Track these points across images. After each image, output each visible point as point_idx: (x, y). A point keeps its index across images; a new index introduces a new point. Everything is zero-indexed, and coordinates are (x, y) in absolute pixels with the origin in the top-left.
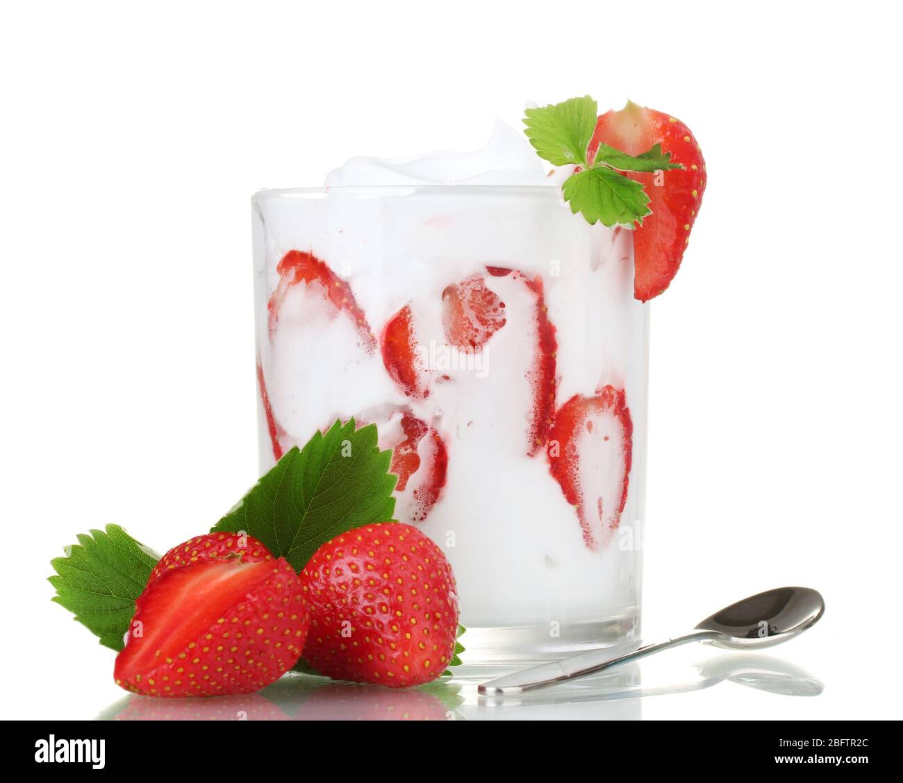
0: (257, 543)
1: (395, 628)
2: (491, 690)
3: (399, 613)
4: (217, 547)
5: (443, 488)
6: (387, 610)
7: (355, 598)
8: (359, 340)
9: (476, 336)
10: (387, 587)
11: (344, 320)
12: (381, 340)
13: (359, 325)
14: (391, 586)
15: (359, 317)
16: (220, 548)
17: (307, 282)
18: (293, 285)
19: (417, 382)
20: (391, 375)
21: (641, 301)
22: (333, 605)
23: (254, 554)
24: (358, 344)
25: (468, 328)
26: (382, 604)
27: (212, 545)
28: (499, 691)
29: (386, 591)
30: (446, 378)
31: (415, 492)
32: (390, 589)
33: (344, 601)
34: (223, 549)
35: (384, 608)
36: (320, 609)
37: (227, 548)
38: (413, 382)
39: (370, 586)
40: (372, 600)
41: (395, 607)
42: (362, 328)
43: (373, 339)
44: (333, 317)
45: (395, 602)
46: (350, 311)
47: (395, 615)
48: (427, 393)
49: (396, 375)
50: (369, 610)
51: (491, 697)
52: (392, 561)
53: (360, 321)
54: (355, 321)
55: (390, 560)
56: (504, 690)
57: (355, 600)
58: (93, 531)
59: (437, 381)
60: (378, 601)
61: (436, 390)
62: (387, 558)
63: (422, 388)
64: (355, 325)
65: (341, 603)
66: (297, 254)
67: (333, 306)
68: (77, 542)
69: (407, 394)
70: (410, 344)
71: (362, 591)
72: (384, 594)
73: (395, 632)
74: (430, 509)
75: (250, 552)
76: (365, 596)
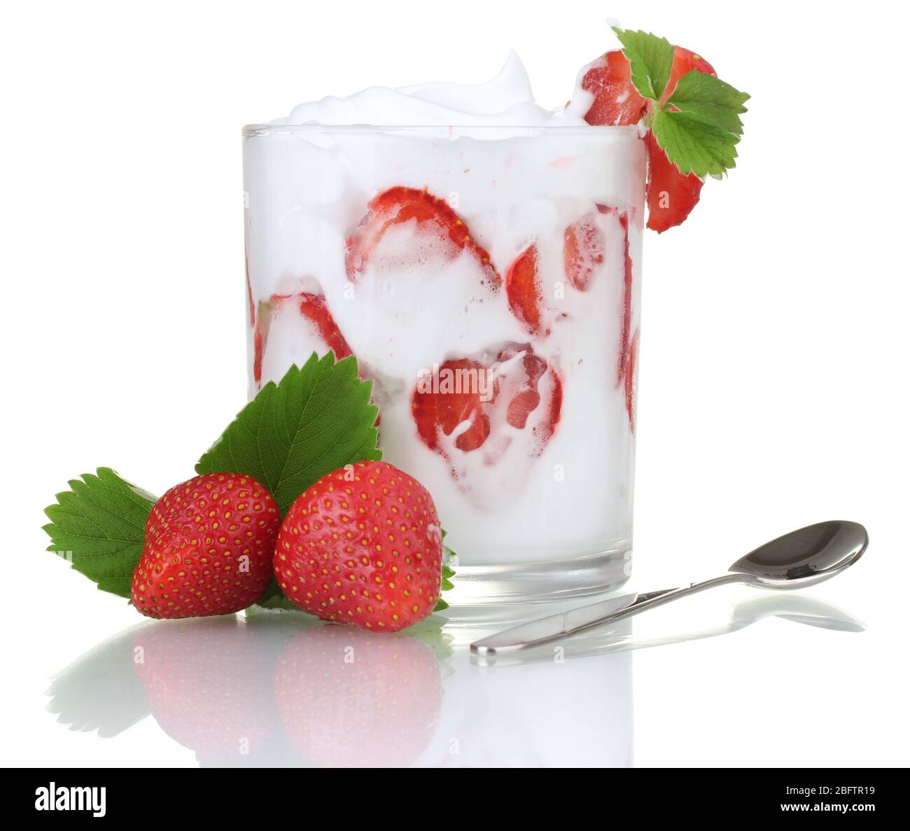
0: (256, 484)
1: (378, 579)
2: (483, 650)
3: (380, 564)
4: (218, 489)
5: (558, 424)
6: (368, 562)
7: (336, 552)
8: (483, 277)
9: (579, 273)
10: (364, 538)
11: (467, 258)
12: (508, 280)
13: (484, 264)
14: (369, 535)
15: (483, 256)
16: (221, 490)
17: (419, 221)
18: (396, 223)
19: (540, 321)
20: (516, 315)
21: (656, 232)
22: (316, 562)
23: (255, 495)
24: (482, 283)
25: (574, 264)
26: (361, 557)
27: (213, 487)
28: (491, 651)
29: (364, 542)
30: (564, 315)
31: (534, 429)
32: (368, 540)
33: (325, 556)
34: (224, 491)
35: (365, 560)
36: (305, 566)
37: (228, 490)
38: (537, 321)
39: (348, 539)
40: (351, 553)
41: (375, 558)
42: (487, 266)
43: (499, 277)
44: (453, 256)
45: (374, 553)
46: (474, 249)
47: (377, 566)
48: (548, 332)
49: (520, 314)
50: (351, 564)
51: (483, 657)
52: (367, 509)
53: (485, 260)
54: (479, 259)
55: (364, 509)
56: (498, 649)
57: (336, 555)
58: (84, 476)
59: (558, 319)
60: (358, 553)
61: (555, 327)
62: (360, 507)
63: (544, 327)
64: (480, 264)
65: (323, 558)
66: (405, 190)
67: (454, 246)
68: (68, 489)
69: (531, 333)
70: (535, 283)
71: (341, 545)
72: (363, 545)
73: (379, 584)
74: (546, 445)
75: (250, 494)
76: (345, 550)
